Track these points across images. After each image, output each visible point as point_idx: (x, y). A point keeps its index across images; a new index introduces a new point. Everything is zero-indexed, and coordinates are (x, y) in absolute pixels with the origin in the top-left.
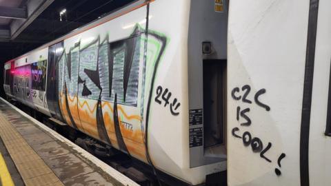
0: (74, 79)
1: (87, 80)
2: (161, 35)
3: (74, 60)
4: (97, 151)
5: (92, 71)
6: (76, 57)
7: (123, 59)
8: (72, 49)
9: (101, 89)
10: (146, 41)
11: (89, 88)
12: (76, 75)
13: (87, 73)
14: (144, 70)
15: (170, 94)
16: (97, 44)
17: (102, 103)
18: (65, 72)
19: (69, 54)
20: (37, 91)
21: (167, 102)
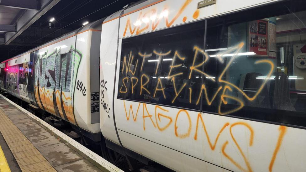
0: (43, 76)
1: (49, 77)
2: (80, 53)
3: (44, 64)
4: (55, 123)
5: (52, 71)
6: (45, 62)
7: (66, 65)
8: (43, 56)
9: (55, 82)
10: (75, 55)
11: (50, 82)
12: (44, 74)
13: (50, 73)
14: (74, 71)
15: (82, 85)
16: (55, 54)
17: (56, 91)
18: (39, 71)
19: (42, 59)
20: (22, 85)
21: (81, 89)
